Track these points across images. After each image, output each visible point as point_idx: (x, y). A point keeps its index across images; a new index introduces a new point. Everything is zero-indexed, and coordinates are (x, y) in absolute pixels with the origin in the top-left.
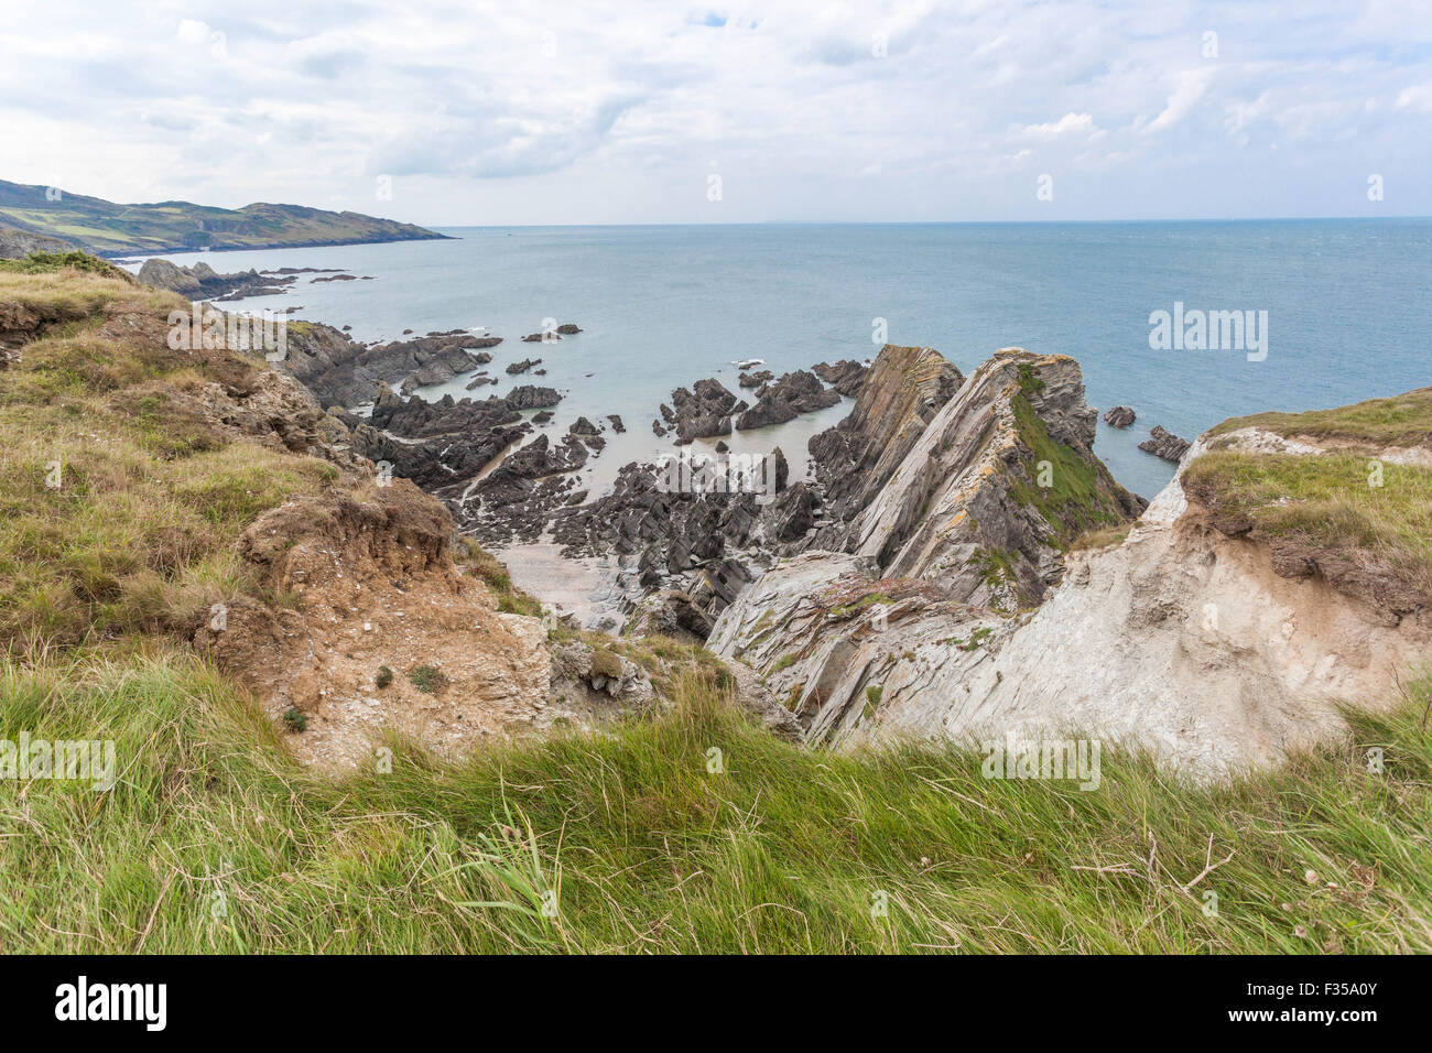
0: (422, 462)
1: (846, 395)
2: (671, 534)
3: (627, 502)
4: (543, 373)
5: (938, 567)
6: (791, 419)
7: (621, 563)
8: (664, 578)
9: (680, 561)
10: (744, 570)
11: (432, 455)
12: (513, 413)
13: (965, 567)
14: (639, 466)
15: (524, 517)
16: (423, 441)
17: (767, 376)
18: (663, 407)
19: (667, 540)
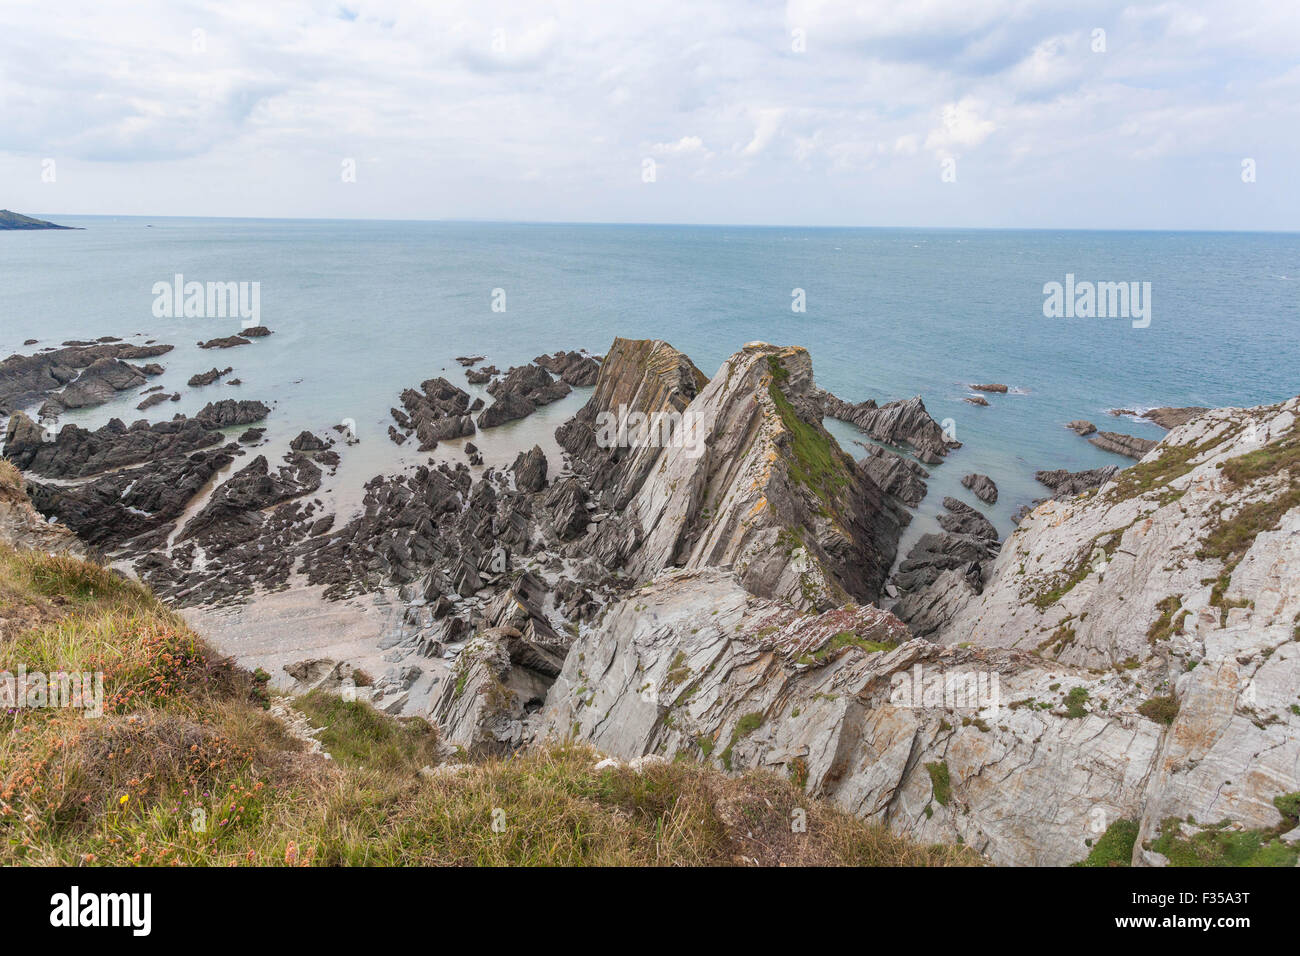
0: (97, 508)
1: (574, 385)
2: (451, 552)
3: (387, 522)
4: (237, 382)
5: (750, 552)
6: (531, 413)
7: (403, 596)
8: (457, 604)
9: (472, 582)
10: (540, 579)
11: (111, 498)
12: (213, 433)
13: (774, 550)
14: (386, 480)
15: (260, 558)
16: (92, 480)
17: (492, 371)
18: (394, 412)
19: (447, 559)
